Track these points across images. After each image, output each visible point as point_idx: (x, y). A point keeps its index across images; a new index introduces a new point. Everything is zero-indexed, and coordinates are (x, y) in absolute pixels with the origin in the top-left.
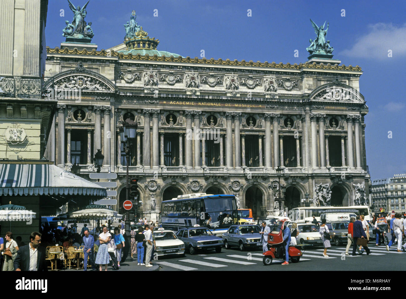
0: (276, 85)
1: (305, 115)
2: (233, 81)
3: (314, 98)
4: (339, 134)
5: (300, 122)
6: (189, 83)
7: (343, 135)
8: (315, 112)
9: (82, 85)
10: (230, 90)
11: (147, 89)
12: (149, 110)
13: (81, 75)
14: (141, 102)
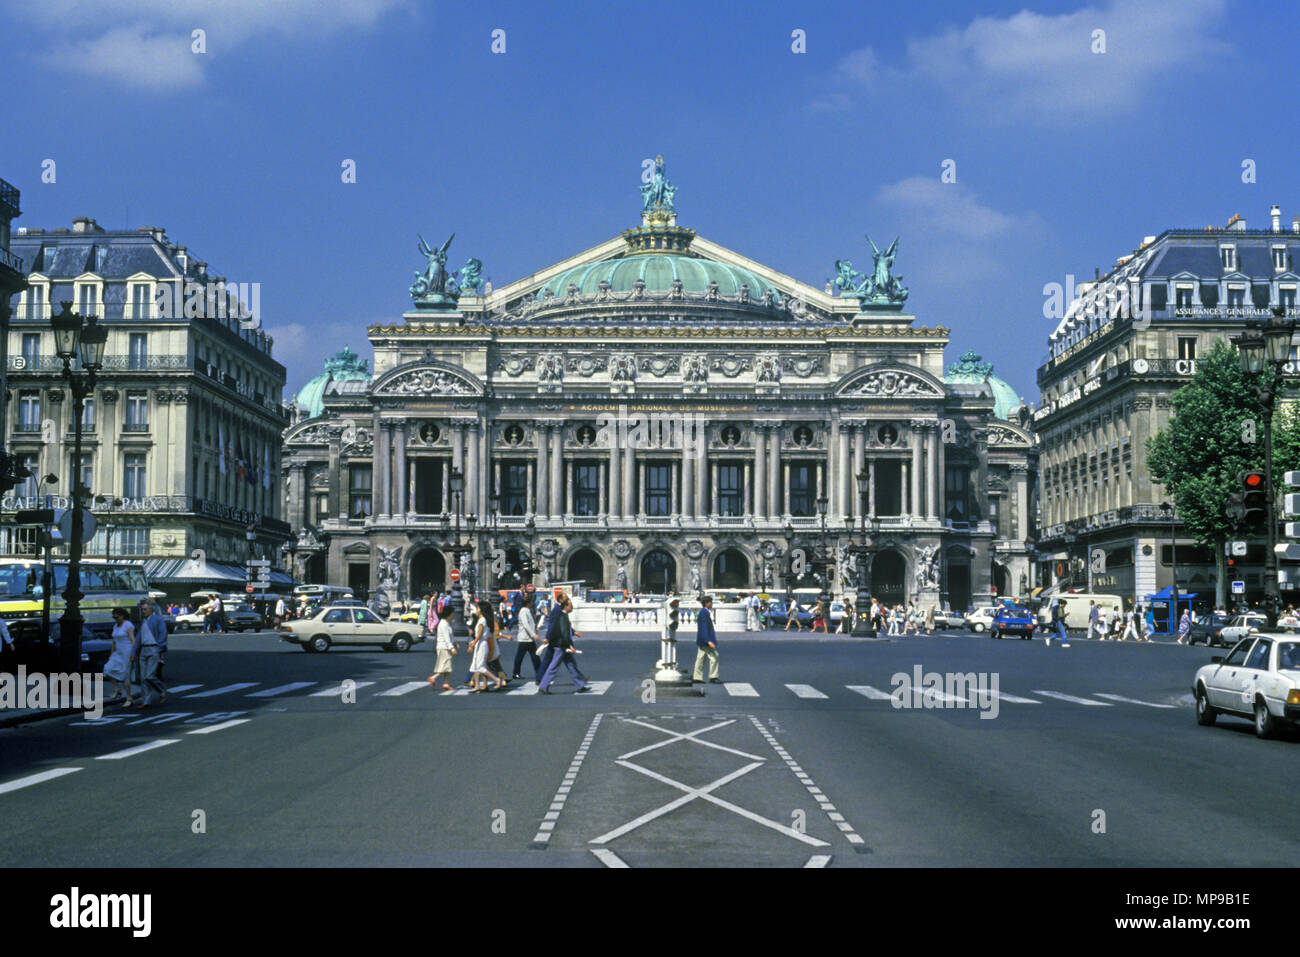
0: (775, 370)
1: (830, 422)
2: (695, 365)
3: (844, 392)
4: (897, 456)
5: (825, 433)
6: (615, 372)
7: (904, 456)
8: (847, 418)
9: (431, 385)
10: (690, 382)
11: (542, 386)
12: (545, 422)
13: (428, 370)
14: (532, 408)
